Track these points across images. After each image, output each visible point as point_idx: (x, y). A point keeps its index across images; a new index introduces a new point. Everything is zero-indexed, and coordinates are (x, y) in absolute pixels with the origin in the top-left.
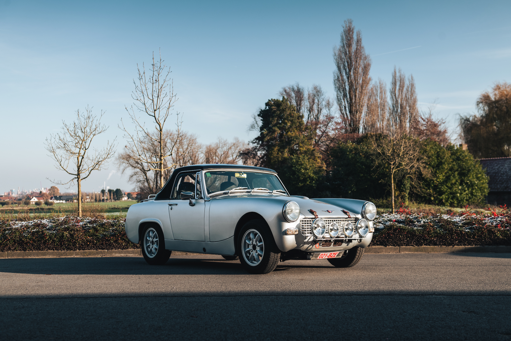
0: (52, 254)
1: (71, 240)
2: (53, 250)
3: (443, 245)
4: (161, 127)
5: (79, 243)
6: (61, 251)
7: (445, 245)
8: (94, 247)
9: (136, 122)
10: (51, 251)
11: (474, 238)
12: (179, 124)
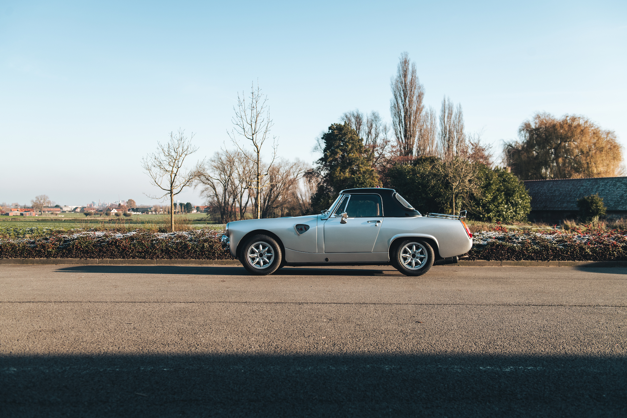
0: (195, 263)
1: (210, 250)
2: (196, 259)
3: (540, 260)
4: (259, 149)
5: (218, 253)
7: (541, 260)
8: (230, 257)
9: (236, 144)
10: (194, 260)
11: (567, 253)
12: (275, 147)
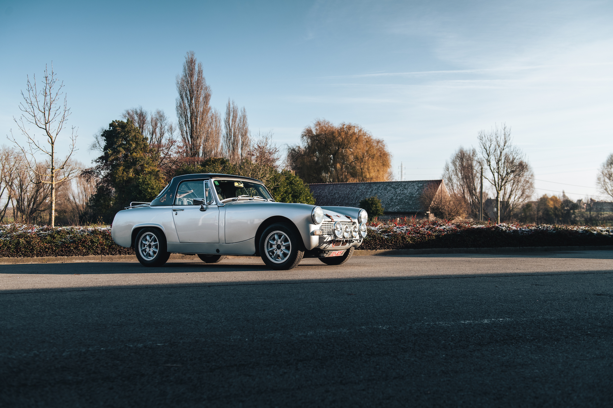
0: (8, 261)
1: (28, 246)
2: (9, 256)
3: (368, 249)
4: (53, 140)
5: (37, 250)
6: (18, 257)
7: (370, 249)
8: (53, 254)
9: (25, 134)
10: (6, 258)
11: (391, 243)
12: (74, 138)
